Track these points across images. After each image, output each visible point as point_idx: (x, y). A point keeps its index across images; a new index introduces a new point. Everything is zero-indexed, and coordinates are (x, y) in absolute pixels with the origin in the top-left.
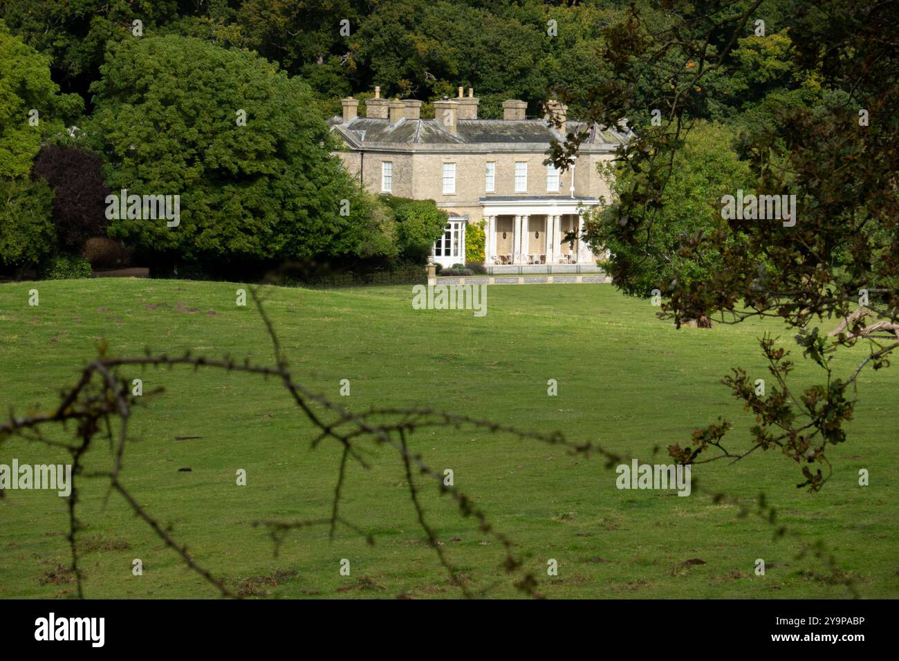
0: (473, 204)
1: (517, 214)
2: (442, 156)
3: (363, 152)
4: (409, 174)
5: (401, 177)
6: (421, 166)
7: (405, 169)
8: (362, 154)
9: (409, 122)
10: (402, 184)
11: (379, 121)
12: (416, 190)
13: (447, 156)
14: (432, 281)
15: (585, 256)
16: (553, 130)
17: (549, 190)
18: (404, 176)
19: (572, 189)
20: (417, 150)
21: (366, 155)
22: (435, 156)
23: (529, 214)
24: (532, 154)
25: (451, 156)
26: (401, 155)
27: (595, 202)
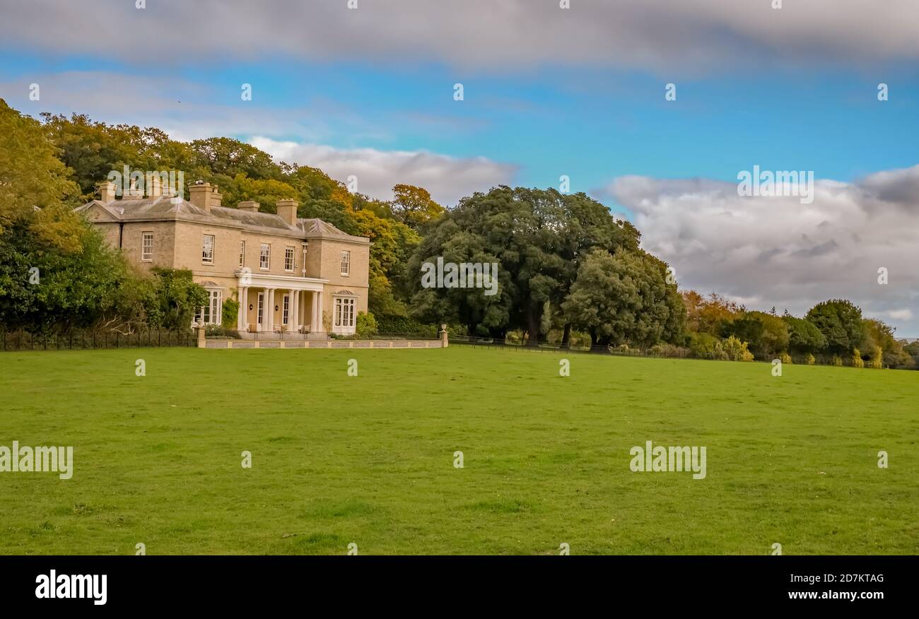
0: (229, 275)
1: (267, 287)
2: (202, 228)
3: (122, 224)
4: (171, 241)
5: (162, 246)
6: (183, 235)
7: (166, 237)
8: (122, 227)
9: (166, 200)
10: (163, 253)
11: (136, 202)
12: (178, 258)
13: (207, 228)
14: (202, 344)
15: (318, 327)
16: (285, 223)
17: (286, 270)
18: (165, 245)
19: (304, 271)
20: (179, 218)
21: (125, 227)
22: (196, 227)
23: (276, 288)
24: (274, 238)
25: (211, 228)
26: (163, 224)
27: (326, 281)
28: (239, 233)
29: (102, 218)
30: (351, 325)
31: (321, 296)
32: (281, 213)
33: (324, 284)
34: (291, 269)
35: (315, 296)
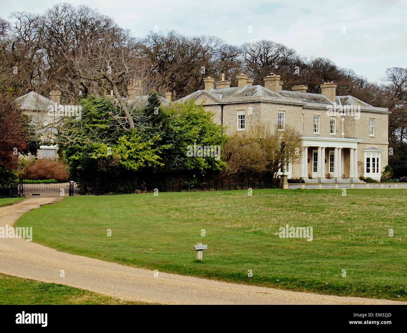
1: (320, 146)
2: (277, 106)
3: (222, 106)
6: (266, 112)
8: (222, 107)
9: (251, 87)
13: (280, 106)
14: (286, 186)
15: (354, 174)
16: (328, 100)
17: (331, 134)
18: (254, 119)
19: (343, 134)
20: (263, 100)
21: (224, 107)
22: (273, 105)
23: (326, 146)
24: (322, 111)
25: (282, 106)
26: (251, 105)
27: (360, 141)
28: (301, 108)
29: (209, 102)
30: (378, 172)
31: (356, 151)
32: (324, 93)
33: (358, 143)
34: (334, 133)
35: (352, 151)
